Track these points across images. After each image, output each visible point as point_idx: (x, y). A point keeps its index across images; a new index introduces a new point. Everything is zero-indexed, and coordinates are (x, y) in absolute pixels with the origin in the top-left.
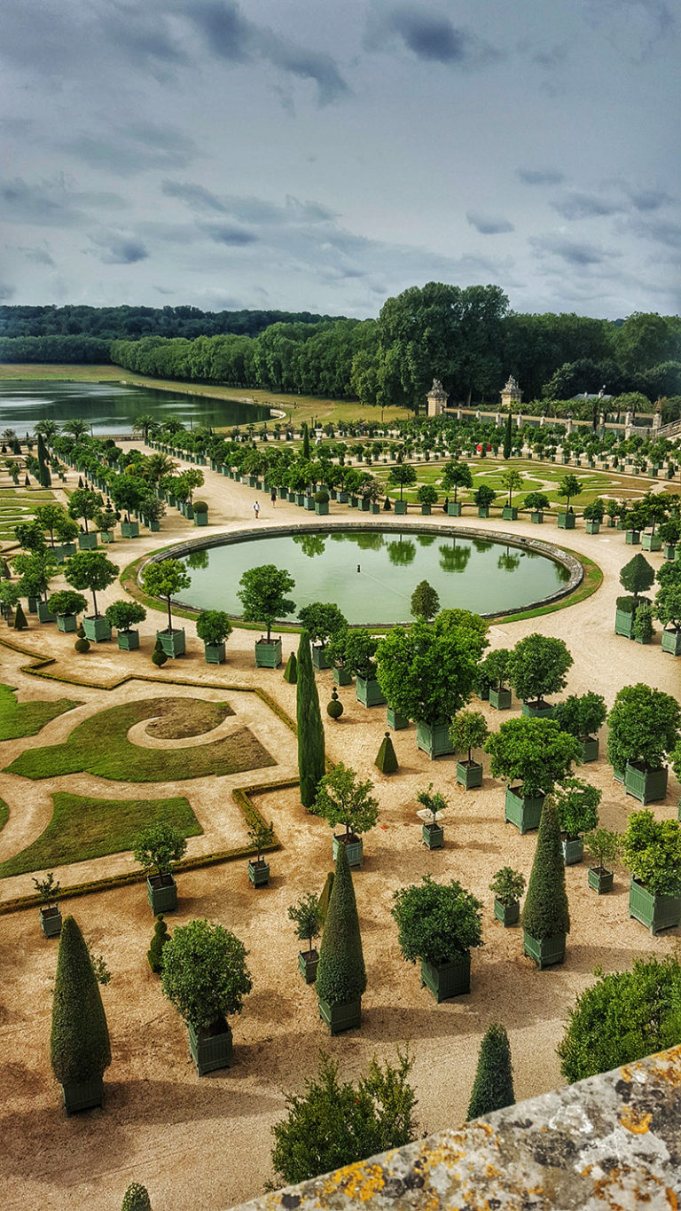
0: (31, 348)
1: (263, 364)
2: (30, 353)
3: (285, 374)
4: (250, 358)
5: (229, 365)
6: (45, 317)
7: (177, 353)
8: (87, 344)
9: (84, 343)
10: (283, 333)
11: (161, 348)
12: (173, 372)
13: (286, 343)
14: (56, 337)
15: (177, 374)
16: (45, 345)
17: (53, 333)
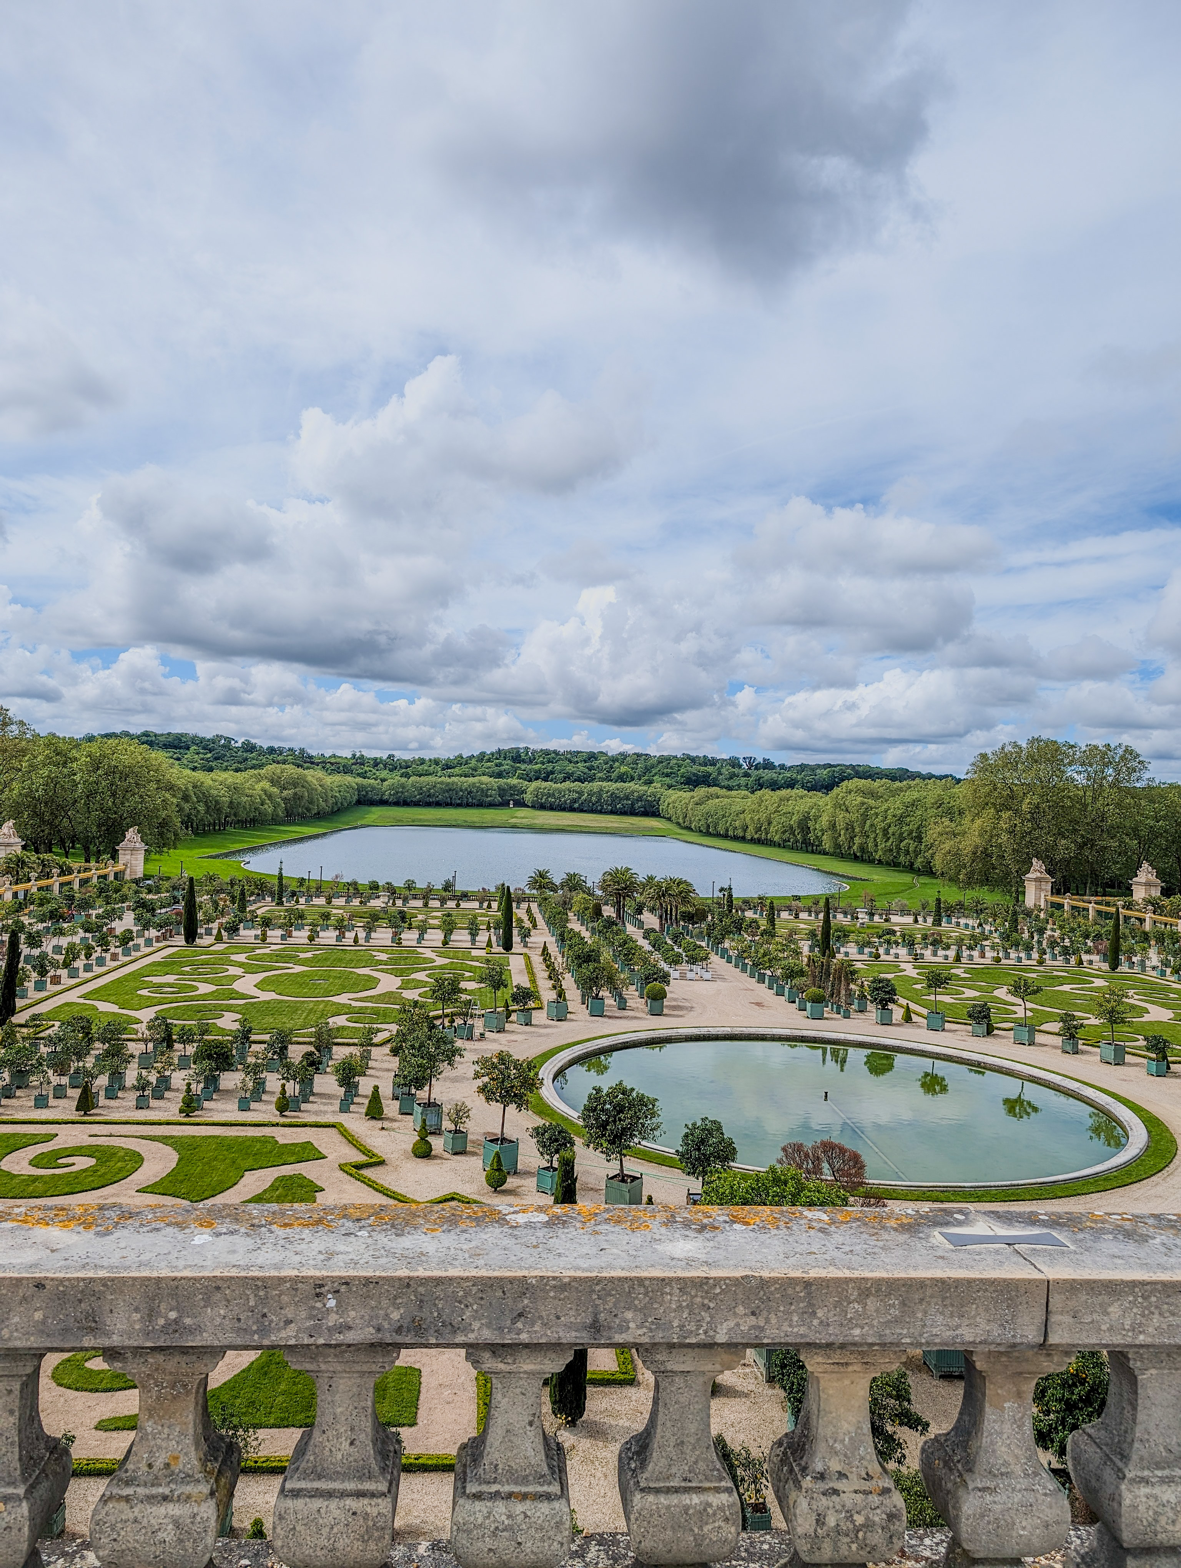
0: (576, 796)
1: (833, 826)
2: (575, 801)
3: (857, 840)
4: (817, 818)
5: (791, 827)
6: (595, 764)
7: (734, 808)
8: (636, 794)
9: (633, 792)
10: (859, 791)
11: (717, 800)
12: (727, 830)
13: (863, 804)
14: (604, 784)
15: (730, 833)
16: (591, 794)
17: (602, 779)
